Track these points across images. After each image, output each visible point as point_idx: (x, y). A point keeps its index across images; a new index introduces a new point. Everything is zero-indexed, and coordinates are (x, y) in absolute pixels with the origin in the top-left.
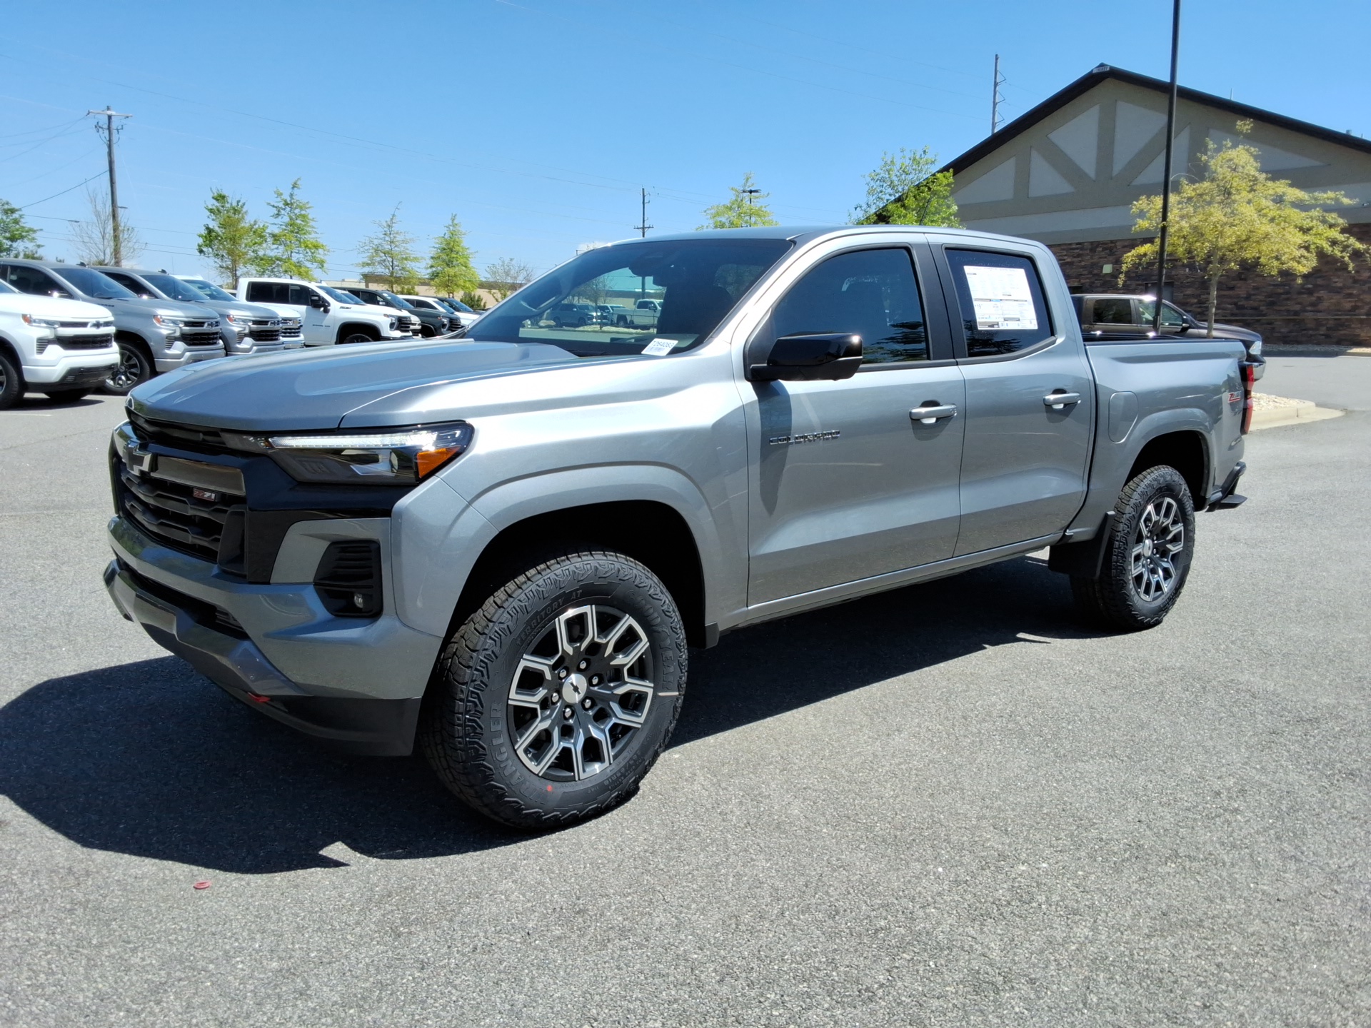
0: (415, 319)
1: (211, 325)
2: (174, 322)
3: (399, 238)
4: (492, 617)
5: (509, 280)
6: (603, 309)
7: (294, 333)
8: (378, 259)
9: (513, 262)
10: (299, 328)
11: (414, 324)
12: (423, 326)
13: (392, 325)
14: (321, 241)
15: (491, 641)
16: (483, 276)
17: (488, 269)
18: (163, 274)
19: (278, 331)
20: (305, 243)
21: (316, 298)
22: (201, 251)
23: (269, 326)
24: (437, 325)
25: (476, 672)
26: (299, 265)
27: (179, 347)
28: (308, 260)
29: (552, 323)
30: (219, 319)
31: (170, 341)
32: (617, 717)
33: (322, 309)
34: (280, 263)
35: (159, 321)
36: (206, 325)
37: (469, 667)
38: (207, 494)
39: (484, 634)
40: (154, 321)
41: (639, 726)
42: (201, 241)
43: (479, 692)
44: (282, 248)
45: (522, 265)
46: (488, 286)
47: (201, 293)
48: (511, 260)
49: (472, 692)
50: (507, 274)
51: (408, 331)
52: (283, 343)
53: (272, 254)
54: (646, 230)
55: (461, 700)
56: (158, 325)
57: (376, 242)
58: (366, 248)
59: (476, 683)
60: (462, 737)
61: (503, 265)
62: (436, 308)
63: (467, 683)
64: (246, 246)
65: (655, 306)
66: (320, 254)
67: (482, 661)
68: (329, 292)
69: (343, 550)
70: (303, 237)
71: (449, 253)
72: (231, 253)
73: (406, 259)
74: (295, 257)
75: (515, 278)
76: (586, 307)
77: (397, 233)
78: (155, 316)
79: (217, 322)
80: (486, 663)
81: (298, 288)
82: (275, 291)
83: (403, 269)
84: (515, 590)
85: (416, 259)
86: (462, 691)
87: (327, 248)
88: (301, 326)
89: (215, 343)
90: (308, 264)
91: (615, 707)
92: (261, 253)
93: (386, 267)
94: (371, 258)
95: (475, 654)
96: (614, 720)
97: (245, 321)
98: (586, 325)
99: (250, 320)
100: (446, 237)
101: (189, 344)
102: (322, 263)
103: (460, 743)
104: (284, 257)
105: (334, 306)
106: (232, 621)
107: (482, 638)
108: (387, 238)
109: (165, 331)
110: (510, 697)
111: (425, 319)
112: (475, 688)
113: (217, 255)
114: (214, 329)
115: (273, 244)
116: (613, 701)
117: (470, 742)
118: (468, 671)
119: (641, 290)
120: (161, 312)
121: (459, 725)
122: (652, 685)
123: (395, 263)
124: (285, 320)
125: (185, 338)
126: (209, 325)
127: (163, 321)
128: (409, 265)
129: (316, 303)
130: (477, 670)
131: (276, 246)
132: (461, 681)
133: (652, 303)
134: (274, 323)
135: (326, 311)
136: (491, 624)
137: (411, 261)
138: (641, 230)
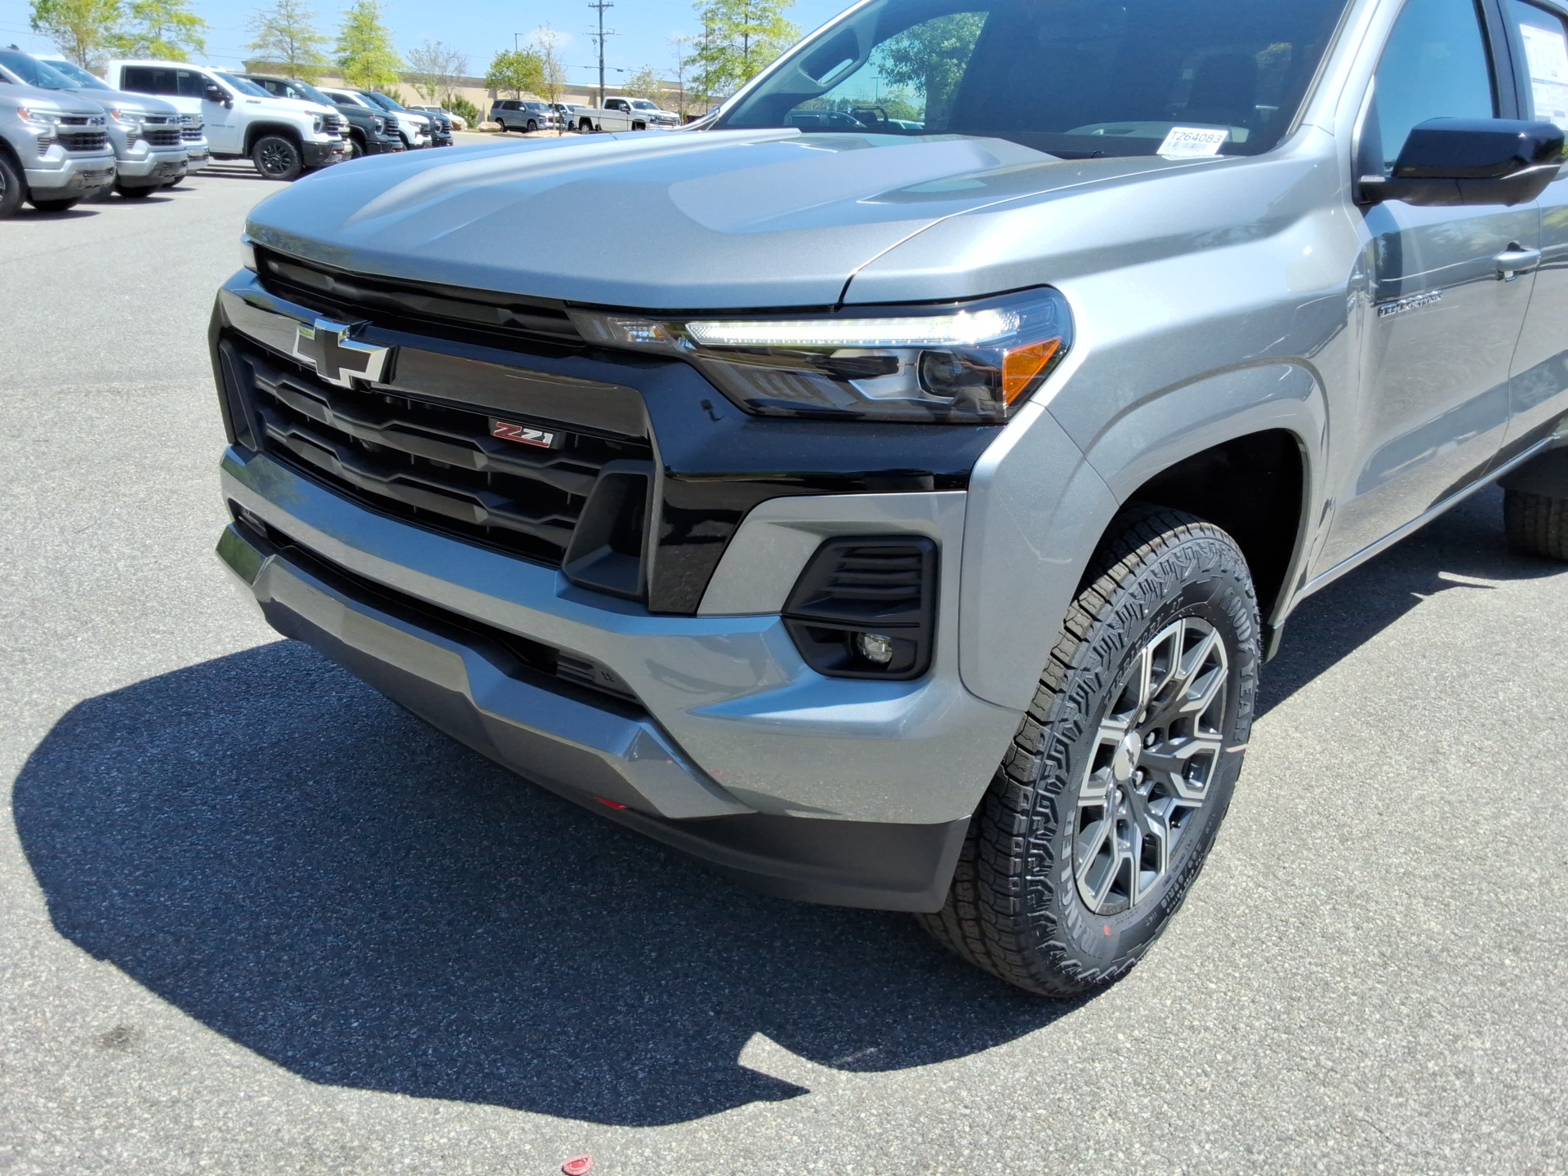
0: (343, 119)
1: (95, 122)
2: (47, 118)
3: (299, 11)
4: (1071, 661)
5: (437, 72)
6: (558, 108)
7: (195, 135)
8: (272, 39)
9: (442, 47)
10: (200, 129)
11: (342, 125)
12: (351, 128)
13: (316, 126)
14: (197, 15)
15: (1072, 705)
16: (408, 66)
17: (409, 55)
18: (14, 51)
19: (177, 132)
20: (177, 16)
21: (215, 88)
22: (36, 26)
23: (166, 126)
24: (369, 127)
25: (1049, 762)
26: (171, 46)
27: (56, 153)
28: (181, 40)
29: (497, 126)
30: (104, 114)
31: (43, 143)
32: (1180, 797)
33: (223, 103)
34: (146, 44)
35: (25, 115)
36: (89, 122)
37: (1038, 753)
38: (531, 435)
39: (1061, 691)
40: (20, 116)
41: (1199, 805)
42: (33, 11)
43: (1053, 796)
44: (146, 24)
45: (452, 53)
46: (411, 79)
47: (67, 78)
48: (439, 43)
49: (1044, 797)
50: (434, 62)
51: (335, 134)
52: (185, 149)
53: (136, 31)
54: (604, 8)
55: (1024, 812)
56: (25, 121)
57: (269, 16)
58: (257, 24)
59: (1050, 781)
60: (1019, 875)
61: (428, 51)
62: (356, 104)
63: (1034, 782)
64: (94, 21)
65: (628, 107)
66: (198, 32)
67: (1059, 741)
68: (228, 78)
69: (851, 553)
70: (174, 8)
71: (362, 31)
72: (76, 29)
73: (310, 39)
74: (165, 36)
75: (444, 68)
76: (537, 106)
77: (296, 4)
78: (19, 109)
79: (102, 119)
80: (1065, 745)
81: (187, 75)
82: (155, 78)
83: (306, 52)
84: (1102, 607)
85: (322, 40)
86: (1026, 797)
87: (206, 24)
88: (203, 125)
89: (101, 148)
90: (182, 45)
91: (1177, 779)
92: (116, 30)
93: (283, 49)
94: (264, 38)
95: (1046, 730)
96: (1176, 802)
97: (136, 118)
98: (537, 129)
99: (142, 116)
100: (354, 11)
101: (69, 149)
102: (200, 45)
103: (1015, 885)
104: (151, 36)
105: (239, 99)
106: (600, 680)
107: (1058, 698)
108: (283, 11)
109: (34, 129)
110: (1081, 795)
111: (353, 118)
112: (1046, 790)
113: (57, 31)
114: (100, 128)
115: (135, 18)
116: (1176, 772)
117: (1032, 882)
118: (1037, 760)
119: (599, 86)
120: (27, 103)
121: (1017, 856)
122: (1220, 737)
123: (296, 45)
124: (185, 118)
125: (63, 139)
126: (93, 122)
127: (32, 116)
128: (314, 47)
129: (215, 96)
130: (1050, 757)
131: (138, 21)
132: (1025, 780)
133: (624, 102)
134: (173, 121)
135: (228, 106)
136: (1070, 673)
137: (316, 42)
138: (598, 9)
